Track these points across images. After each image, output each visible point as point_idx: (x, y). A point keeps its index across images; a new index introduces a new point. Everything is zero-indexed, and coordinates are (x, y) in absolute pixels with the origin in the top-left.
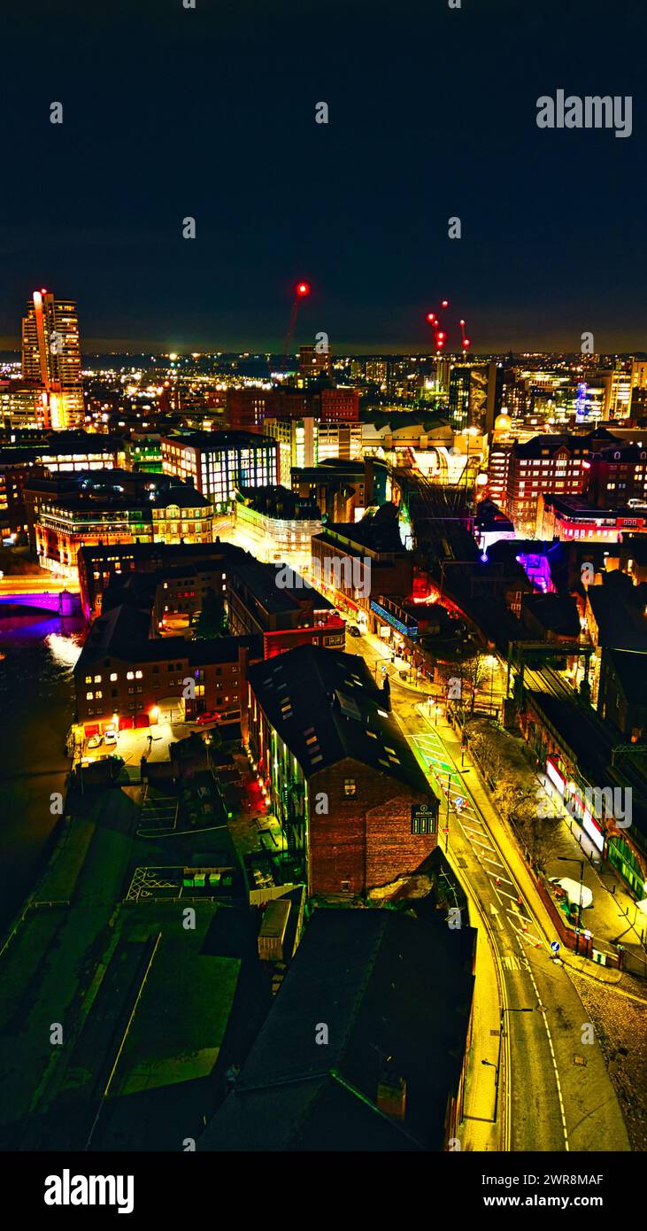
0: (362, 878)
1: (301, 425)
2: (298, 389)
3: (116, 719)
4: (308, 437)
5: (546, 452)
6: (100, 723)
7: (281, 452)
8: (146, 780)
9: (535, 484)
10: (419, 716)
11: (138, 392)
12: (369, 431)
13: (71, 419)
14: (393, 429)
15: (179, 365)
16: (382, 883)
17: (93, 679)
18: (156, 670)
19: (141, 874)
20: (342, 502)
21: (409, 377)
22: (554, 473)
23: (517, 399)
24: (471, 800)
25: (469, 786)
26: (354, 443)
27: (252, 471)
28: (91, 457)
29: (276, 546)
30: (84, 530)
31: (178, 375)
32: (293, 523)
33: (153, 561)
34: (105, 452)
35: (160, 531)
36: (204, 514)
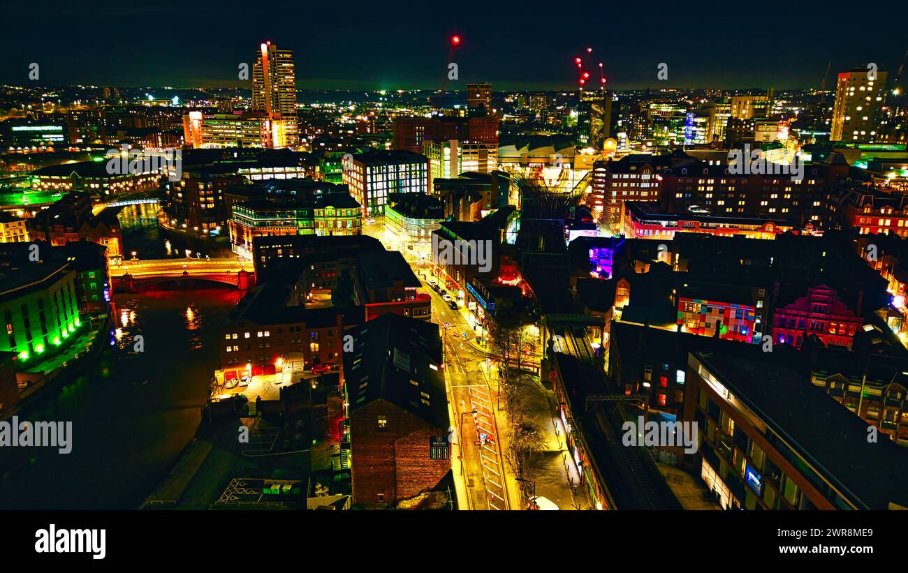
0: (393, 492)
1: (449, 146)
2: (460, 118)
3: (249, 367)
4: (453, 154)
5: (633, 168)
6: (237, 370)
7: (432, 166)
8: (260, 414)
9: (625, 193)
10: (479, 371)
11: (349, 119)
12: (511, 151)
13: (287, 141)
14: (530, 149)
15: (386, 99)
16: (409, 496)
17: (231, 336)
18: (280, 331)
19: (234, 483)
20: (467, 205)
21: (558, 108)
22: (640, 185)
23: (641, 126)
24: (496, 437)
25: (498, 425)
26: (491, 160)
27: (408, 181)
28: (288, 169)
29: (409, 239)
30: (262, 224)
31: (383, 107)
32: (423, 221)
33: (307, 249)
34: (299, 166)
35: (321, 226)
36: (354, 214)
